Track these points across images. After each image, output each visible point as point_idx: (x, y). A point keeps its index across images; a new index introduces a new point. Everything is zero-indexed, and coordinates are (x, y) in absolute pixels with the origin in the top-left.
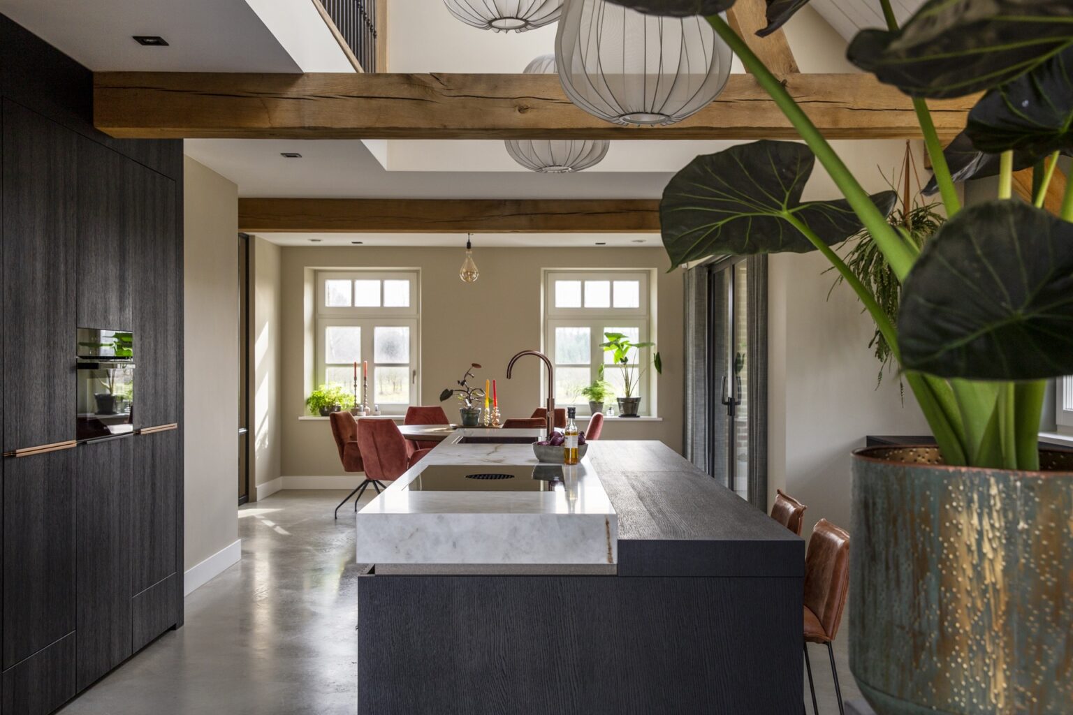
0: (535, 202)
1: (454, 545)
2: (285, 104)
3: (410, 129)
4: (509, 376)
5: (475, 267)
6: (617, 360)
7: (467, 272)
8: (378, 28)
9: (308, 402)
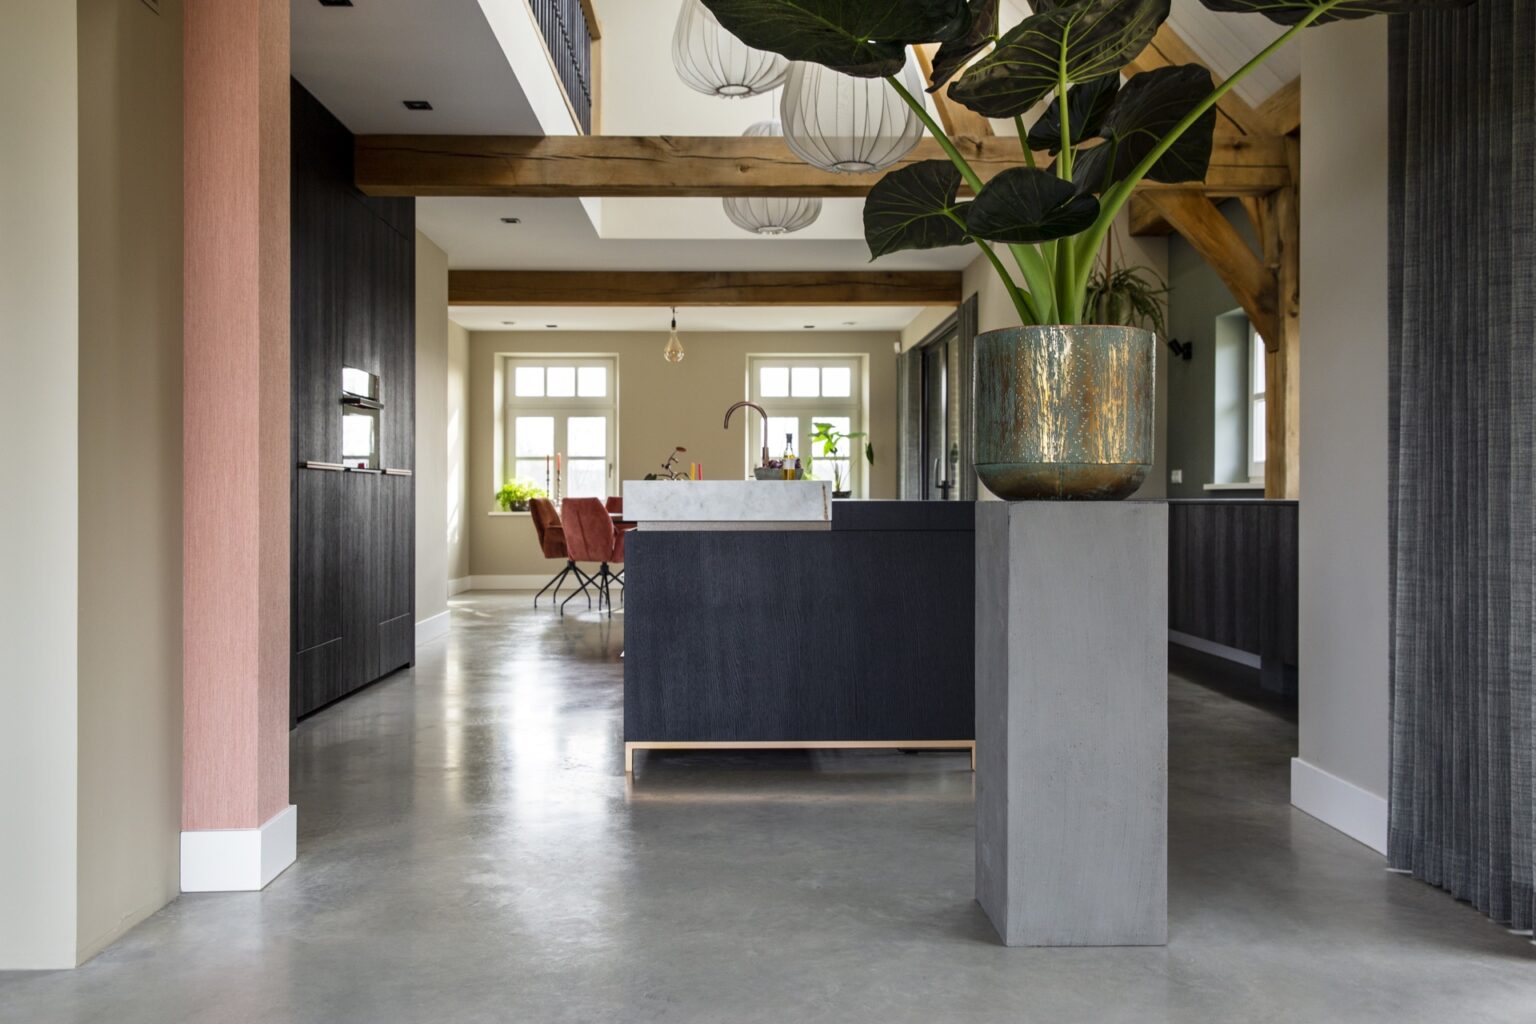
0: (745, 275)
1: (702, 505)
2: (528, 164)
3: (643, 186)
4: (726, 427)
5: (680, 346)
6: (826, 452)
7: (672, 351)
8: (593, 97)
9: (498, 497)
